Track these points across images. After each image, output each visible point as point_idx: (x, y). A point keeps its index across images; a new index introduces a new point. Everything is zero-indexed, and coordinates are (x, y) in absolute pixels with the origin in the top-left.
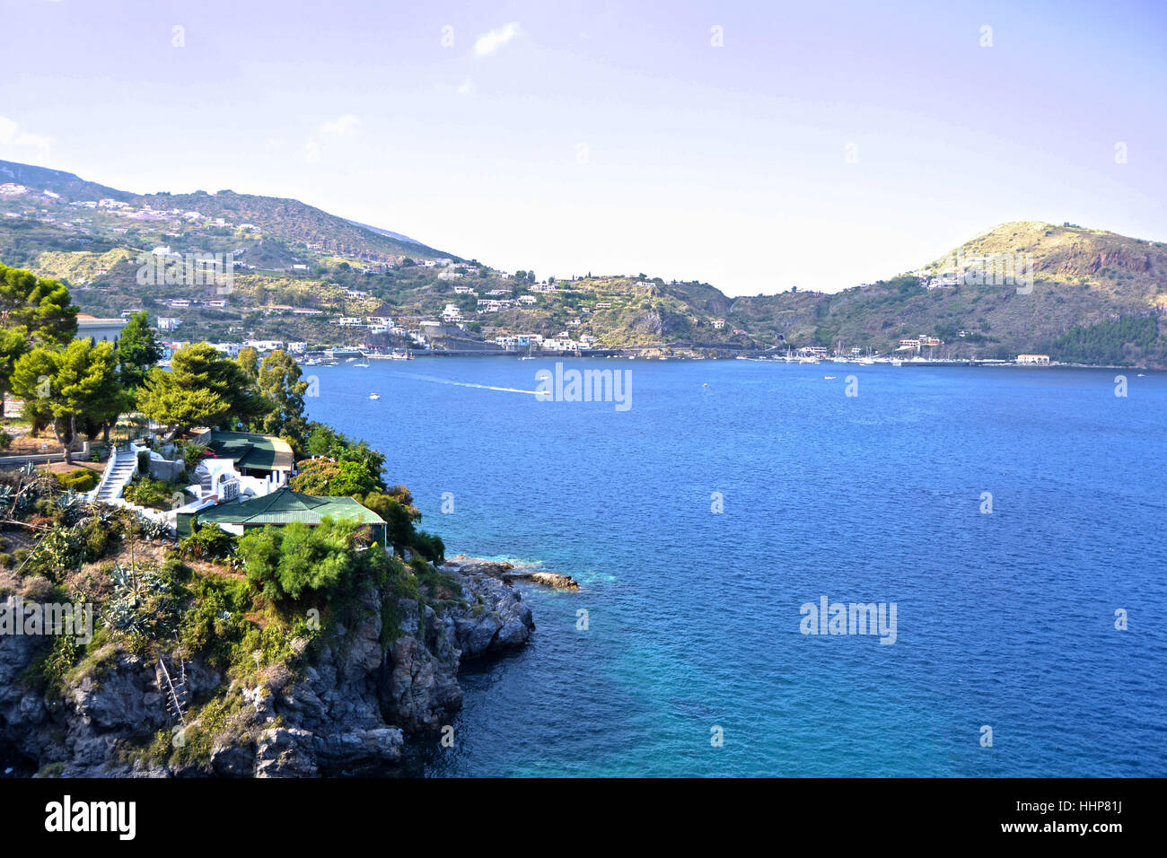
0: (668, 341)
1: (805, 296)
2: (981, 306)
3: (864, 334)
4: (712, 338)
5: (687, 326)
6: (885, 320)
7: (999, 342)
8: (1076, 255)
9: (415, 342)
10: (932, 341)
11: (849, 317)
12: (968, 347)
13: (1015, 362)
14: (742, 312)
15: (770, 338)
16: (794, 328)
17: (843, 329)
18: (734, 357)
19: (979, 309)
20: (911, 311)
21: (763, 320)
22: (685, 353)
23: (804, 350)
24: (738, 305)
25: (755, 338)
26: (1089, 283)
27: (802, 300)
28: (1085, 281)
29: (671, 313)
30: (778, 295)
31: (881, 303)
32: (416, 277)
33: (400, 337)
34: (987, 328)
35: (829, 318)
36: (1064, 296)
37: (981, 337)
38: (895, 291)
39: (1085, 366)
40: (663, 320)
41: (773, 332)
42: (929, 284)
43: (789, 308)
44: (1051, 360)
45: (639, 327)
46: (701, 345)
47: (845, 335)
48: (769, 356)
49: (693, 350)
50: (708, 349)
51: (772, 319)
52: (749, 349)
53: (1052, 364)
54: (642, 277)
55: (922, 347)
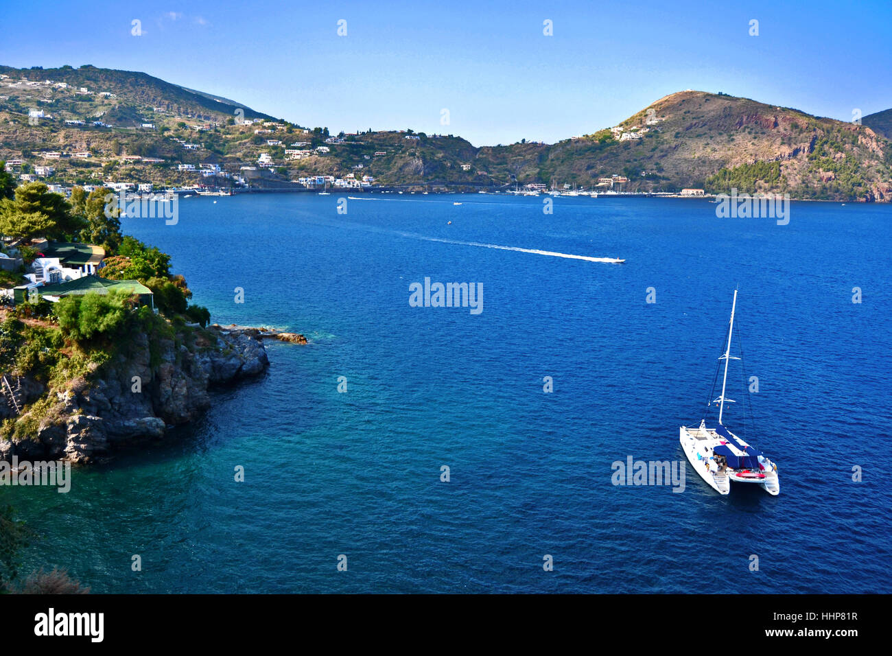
0: (428, 180)
1: (531, 146)
2: (658, 153)
3: (573, 174)
4: (461, 178)
5: (443, 167)
6: (589, 164)
7: (669, 180)
8: (726, 117)
9: (237, 183)
10: (622, 180)
11: (562, 162)
12: (647, 183)
13: (680, 195)
14: (485, 158)
15: (505, 178)
16: (523, 170)
17: (558, 170)
18: (477, 192)
19: (656, 156)
20: (607, 157)
21: (501, 164)
22: (441, 189)
23: (529, 186)
24: (482, 153)
25: (493, 177)
26: (734, 137)
27: (529, 149)
28: (731, 136)
29: (431, 159)
30: (511, 145)
31: (586, 151)
32: (238, 133)
33: (225, 179)
34: (661, 170)
35: (548, 162)
36: (716, 146)
37: (656, 176)
38: (597, 142)
40: (424, 164)
41: (507, 173)
42: (621, 137)
43: (519, 155)
44: (706, 193)
45: (407, 169)
46: (453, 183)
47: (559, 175)
48: (503, 190)
49: (447, 186)
50: (458, 186)
51: (506, 164)
52: (488, 185)
53: (706, 196)
54: (410, 132)
55: (614, 184)
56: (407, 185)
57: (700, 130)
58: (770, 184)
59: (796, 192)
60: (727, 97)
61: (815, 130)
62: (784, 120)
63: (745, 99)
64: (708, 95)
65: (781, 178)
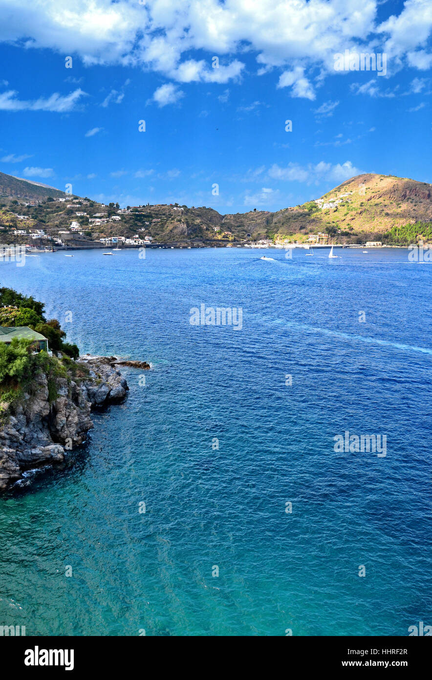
0: (191, 238)
1: (261, 213)
2: (349, 217)
3: (291, 233)
4: (214, 236)
5: (201, 230)
6: (301, 225)
7: (357, 235)
8: (394, 191)
9: (56, 243)
10: (324, 236)
11: (283, 224)
12: (342, 238)
13: (365, 246)
14: (228, 222)
15: (243, 236)
16: (256, 230)
17: (280, 230)
18: (225, 246)
19: (347, 219)
20: (314, 220)
21: (240, 226)
22: (200, 244)
23: (261, 241)
24: (226, 219)
25: (235, 236)
27: (259, 216)
28: (399, 204)
29: (192, 223)
30: (246, 213)
31: (299, 217)
32: (55, 207)
33: (48, 240)
34: (351, 229)
35: (273, 225)
36: (389, 212)
37: (348, 233)
38: (306, 210)
39: (398, 247)
40: (188, 227)
41: (245, 232)
42: (322, 206)
43: (252, 220)
44: (382, 244)
45: (175, 231)
46: (208, 240)
47: (281, 233)
48: (242, 245)
49: (204, 242)
50: (212, 242)
51: (244, 226)
52: (233, 242)
53: (383, 247)
54: (176, 205)
55: (319, 239)
56: (176, 242)
57: (377, 201)
58: (427, 237)
64: (382, 176)
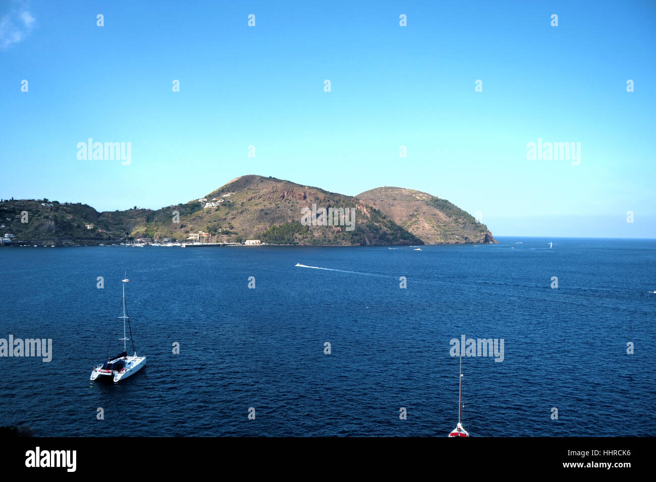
0: (59, 236)
1: (141, 211)
2: (230, 216)
3: (171, 231)
4: (85, 235)
5: (71, 227)
6: (182, 224)
7: (237, 234)
8: (273, 192)
10: (204, 234)
11: (163, 223)
12: (223, 237)
13: (245, 244)
14: (106, 220)
15: (120, 234)
16: (135, 229)
17: (160, 228)
18: (98, 245)
19: (229, 218)
20: (194, 219)
21: (118, 224)
22: (69, 243)
23: (139, 240)
24: (104, 217)
25: (111, 234)
26: (279, 206)
27: (140, 214)
28: (277, 205)
29: (62, 220)
30: (126, 211)
34: (232, 228)
35: (153, 223)
36: (268, 212)
37: (229, 232)
38: (188, 209)
39: (277, 245)
40: (56, 224)
41: (122, 231)
42: (205, 205)
43: (132, 218)
44: (261, 243)
45: (41, 228)
46: (79, 238)
47: (161, 232)
48: (118, 243)
49: (74, 241)
50: (83, 240)
51: (123, 224)
52: (107, 240)
53: (261, 245)
54: (45, 201)
55: (200, 237)
56: (42, 240)
57: (257, 201)
58: (302, 235)
59: (319, 240)
60: (275, 180)
61: (329, 201)
62: (310, 194)
63: (286, 181)
64: (263, 178)
65: (309, 232)
